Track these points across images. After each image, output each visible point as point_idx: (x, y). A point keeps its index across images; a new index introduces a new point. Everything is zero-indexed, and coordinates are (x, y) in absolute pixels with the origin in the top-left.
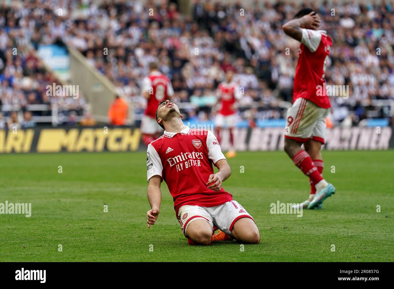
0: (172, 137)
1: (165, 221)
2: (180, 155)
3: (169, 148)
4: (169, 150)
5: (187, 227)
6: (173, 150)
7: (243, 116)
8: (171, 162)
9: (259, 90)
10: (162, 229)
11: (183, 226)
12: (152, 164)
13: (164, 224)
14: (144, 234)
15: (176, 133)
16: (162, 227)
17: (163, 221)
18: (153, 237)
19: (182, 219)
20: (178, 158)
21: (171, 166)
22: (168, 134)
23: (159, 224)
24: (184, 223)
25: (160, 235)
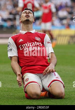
0: (24, 34)
1: (15, 86)
2: (27, 43)
3: (21, 39)
4: (21, 40)
5: (27, 86)
6: (23, 40)
7: (62, 23)
8: (21, 48)
9: (72, 7)
10: (13, 90)
11: (25, 85)
12: (11, 49)
13: (14, 87)
14: (2, 93)
15: (26, 32)
16: (13, 89)
17: (13, 86)
18: (7, 95)
19: (25, 81)
20: (26, 45)
21: (21, 50)
22: (22, 32)
23: (11, 87)
24: (26, 84)
25: (11, 94)
